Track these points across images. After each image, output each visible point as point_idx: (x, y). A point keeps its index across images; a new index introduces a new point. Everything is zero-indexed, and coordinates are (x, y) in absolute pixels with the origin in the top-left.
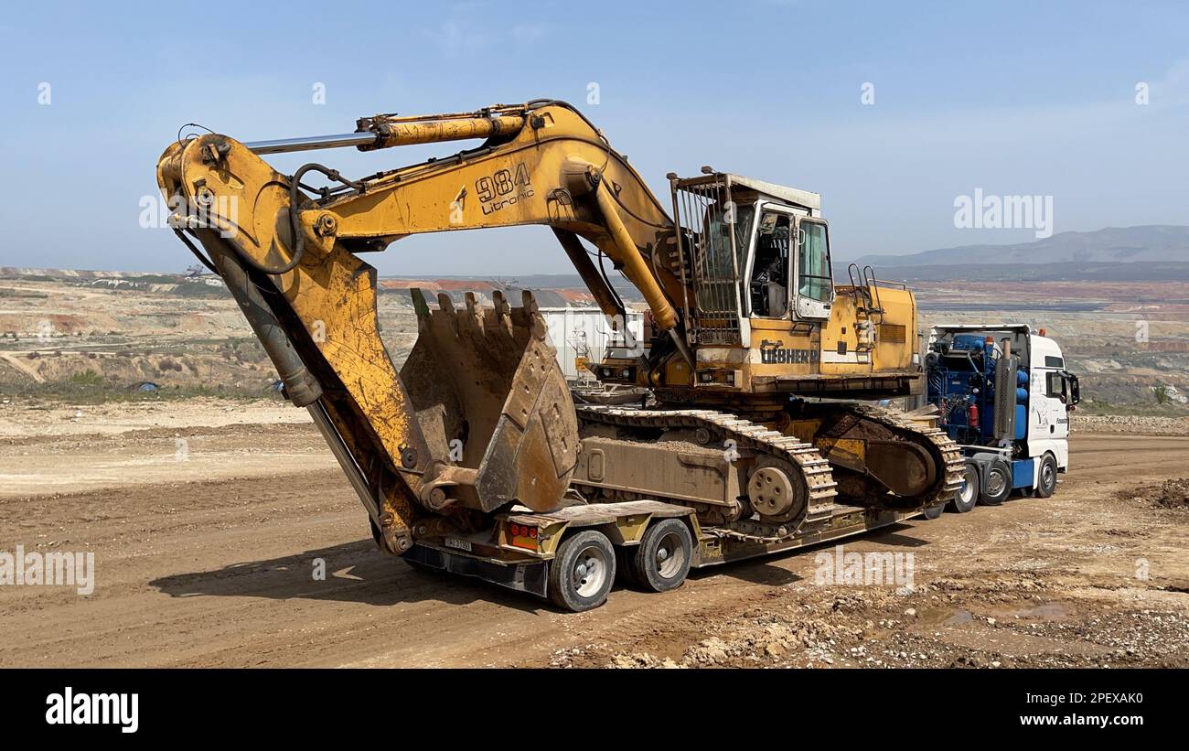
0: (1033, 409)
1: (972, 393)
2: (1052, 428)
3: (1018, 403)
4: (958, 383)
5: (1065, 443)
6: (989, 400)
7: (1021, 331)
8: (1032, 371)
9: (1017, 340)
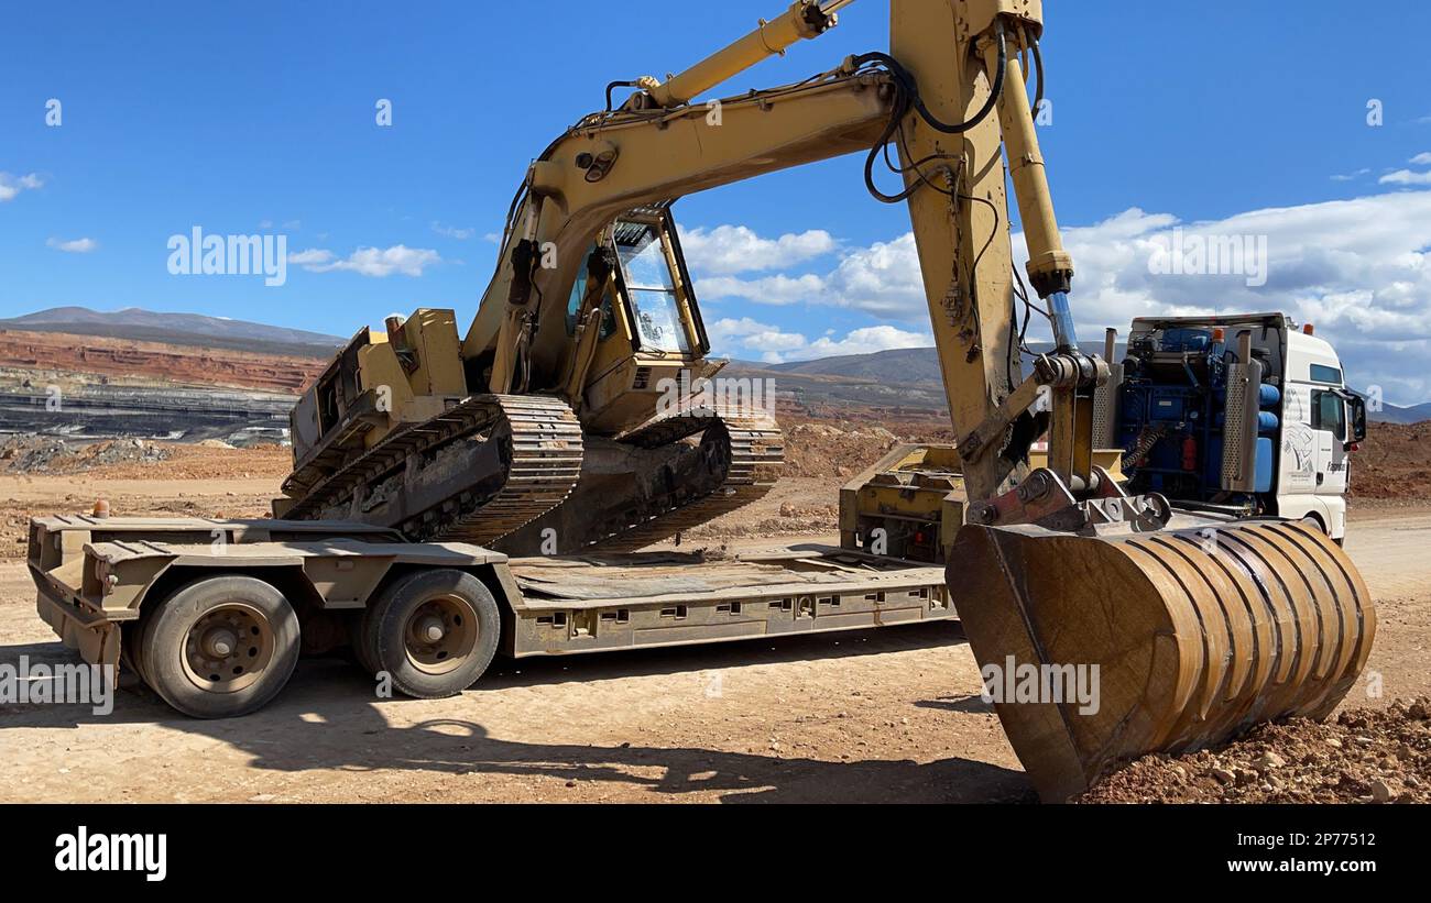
0: (1288, 445)
1: (1189, 420)
2: (1320, 477)
3: (1260, 435)
4: (1169, 403)
5: (1340, 502)
6: (1215, 430)
7: (1272, 323)
8: (1287, 386)
9: (1264, 337)
